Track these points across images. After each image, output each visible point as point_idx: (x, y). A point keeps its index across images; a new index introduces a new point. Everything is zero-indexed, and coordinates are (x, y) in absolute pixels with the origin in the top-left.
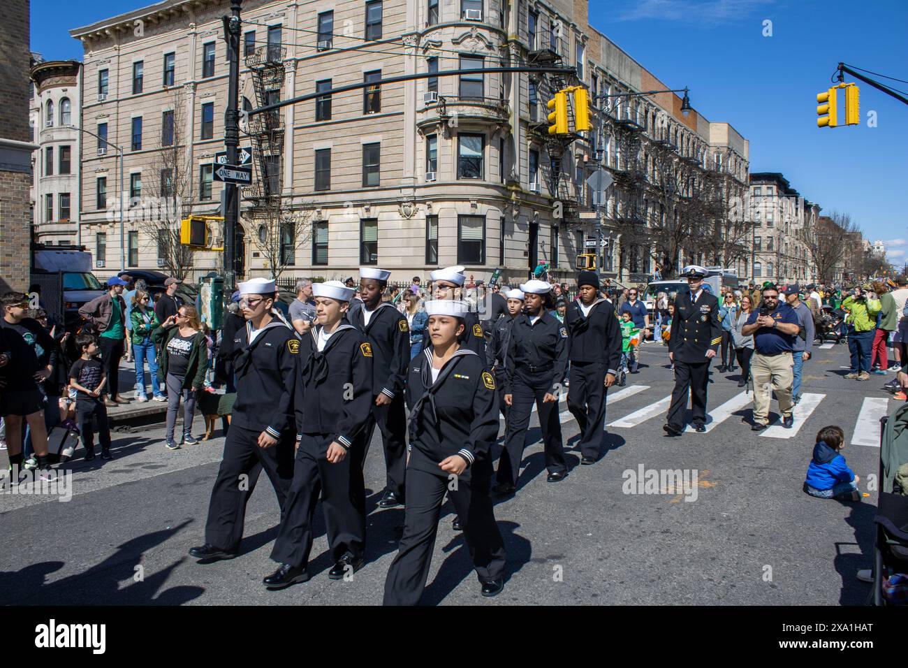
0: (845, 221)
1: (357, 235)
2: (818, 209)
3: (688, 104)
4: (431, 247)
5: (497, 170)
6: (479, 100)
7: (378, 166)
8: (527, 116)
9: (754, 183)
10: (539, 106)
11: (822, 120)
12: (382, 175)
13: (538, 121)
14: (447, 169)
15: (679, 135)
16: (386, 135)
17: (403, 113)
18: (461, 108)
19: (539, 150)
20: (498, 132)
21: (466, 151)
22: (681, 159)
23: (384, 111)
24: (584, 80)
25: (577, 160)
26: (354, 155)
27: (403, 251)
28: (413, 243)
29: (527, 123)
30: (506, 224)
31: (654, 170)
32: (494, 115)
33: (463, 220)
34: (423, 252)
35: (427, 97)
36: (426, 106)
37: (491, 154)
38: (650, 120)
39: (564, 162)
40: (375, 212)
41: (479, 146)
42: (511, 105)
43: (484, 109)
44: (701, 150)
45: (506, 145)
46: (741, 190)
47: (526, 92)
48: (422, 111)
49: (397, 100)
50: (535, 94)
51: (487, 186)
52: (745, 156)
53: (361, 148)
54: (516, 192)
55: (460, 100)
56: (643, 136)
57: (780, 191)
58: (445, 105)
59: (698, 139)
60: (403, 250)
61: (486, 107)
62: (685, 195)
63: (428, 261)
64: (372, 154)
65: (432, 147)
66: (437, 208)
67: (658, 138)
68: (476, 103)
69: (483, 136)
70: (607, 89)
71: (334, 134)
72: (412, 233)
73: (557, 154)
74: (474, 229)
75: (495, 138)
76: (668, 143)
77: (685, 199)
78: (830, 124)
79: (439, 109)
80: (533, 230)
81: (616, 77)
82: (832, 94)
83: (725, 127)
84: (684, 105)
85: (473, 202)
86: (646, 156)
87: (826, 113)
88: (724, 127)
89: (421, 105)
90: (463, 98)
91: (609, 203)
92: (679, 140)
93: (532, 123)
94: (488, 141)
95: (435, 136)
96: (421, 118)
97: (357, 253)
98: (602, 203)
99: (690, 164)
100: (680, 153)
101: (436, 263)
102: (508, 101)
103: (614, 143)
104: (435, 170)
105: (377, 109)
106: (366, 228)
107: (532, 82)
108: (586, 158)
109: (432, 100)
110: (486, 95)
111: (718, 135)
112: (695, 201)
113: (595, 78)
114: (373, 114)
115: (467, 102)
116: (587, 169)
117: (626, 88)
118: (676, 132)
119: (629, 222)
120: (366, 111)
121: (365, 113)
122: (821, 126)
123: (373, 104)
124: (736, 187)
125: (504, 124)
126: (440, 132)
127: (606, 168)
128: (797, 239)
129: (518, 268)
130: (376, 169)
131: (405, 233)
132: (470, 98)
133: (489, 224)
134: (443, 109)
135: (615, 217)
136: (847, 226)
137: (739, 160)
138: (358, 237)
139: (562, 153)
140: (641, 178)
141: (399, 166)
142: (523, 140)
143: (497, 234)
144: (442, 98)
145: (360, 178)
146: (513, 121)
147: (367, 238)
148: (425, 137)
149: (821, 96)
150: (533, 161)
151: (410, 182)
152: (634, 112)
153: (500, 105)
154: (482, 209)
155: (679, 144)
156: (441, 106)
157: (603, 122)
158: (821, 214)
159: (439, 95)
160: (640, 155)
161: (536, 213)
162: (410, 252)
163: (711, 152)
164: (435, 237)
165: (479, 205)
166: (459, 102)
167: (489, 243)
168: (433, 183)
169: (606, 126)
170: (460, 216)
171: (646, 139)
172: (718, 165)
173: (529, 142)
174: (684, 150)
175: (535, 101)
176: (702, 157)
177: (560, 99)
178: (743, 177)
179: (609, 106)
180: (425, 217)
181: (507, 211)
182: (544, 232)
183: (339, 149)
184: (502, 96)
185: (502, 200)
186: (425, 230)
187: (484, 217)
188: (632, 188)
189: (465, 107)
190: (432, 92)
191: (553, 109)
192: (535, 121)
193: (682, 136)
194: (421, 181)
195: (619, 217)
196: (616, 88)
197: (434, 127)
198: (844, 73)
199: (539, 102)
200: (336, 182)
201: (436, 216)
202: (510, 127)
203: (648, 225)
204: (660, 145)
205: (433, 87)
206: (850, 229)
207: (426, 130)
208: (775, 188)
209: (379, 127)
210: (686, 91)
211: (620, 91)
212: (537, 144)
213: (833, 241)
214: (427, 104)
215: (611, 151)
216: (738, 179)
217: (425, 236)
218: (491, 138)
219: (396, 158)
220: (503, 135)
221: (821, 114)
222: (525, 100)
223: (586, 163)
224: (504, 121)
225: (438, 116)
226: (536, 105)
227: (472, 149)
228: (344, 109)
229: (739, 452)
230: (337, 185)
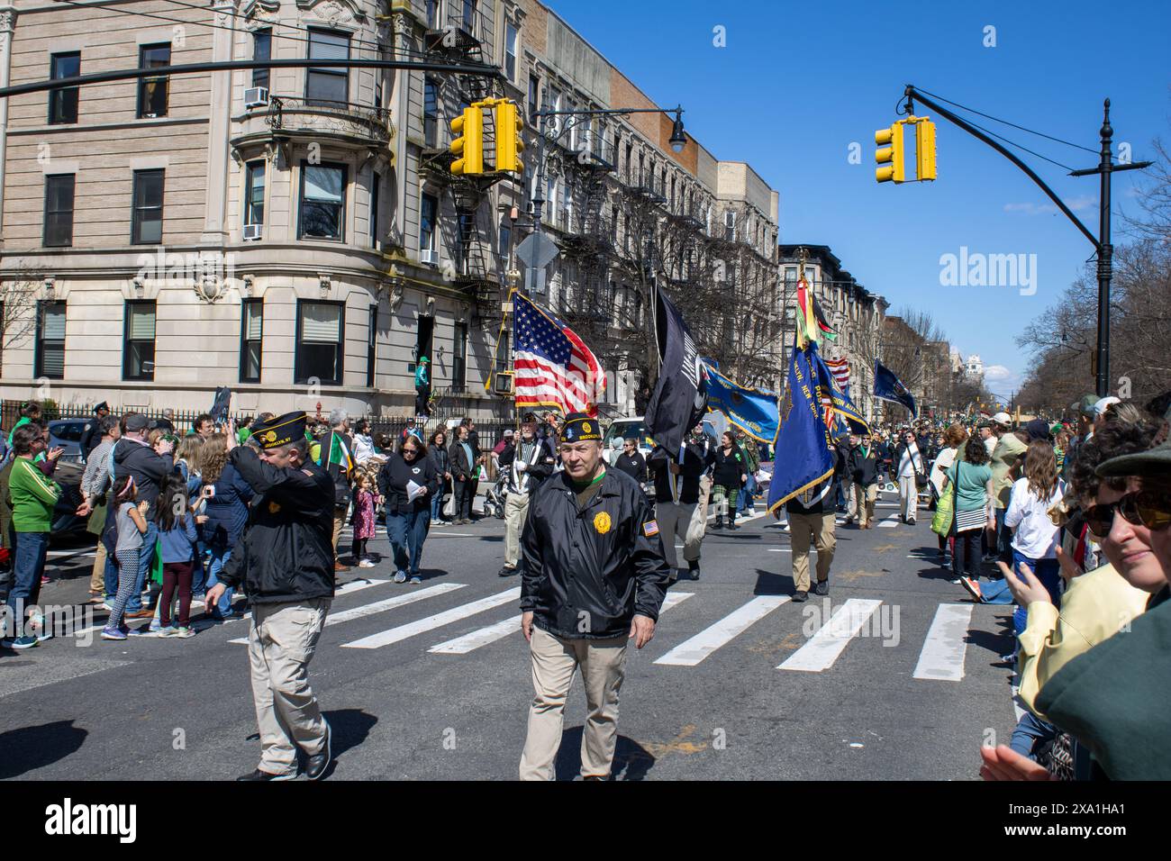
0: (923, 325)
1: (119, 328)
2: (883, 304)
3: (682, 133)
4: (250, 352)
5: (366, 226)
6: (339, 106)
7: (161, 210)
8: (419, 137)
9: (786, 260)
10: (440, 122)
11: (883, 171)
12: (167, 226)
13: (439, 146)
14: (282, 221)
15: (668, 179)
16: (176, 157)
17: (207, 121)
18: (308, 118)
19: (438, 195)
20: (370, 162)
21: (313, 191)
22: (671, 218)
23: (173, 115)
24: (516, 83)
25: (501, 215)
26: (117, 188)
27: (201, 359)
28: (218, 343)
29: (420, 149)
30: (380, 318)
31: (627, 236)
32: (364, 133)
33: (306, 308)
34: (235, 360)
35: (250, 95)
36: (249, 111)
37: (358, 198)
38: (622, 153)
39: (479, 217)
40: (151, 288)
41: (338, 183)
42: (394, 117)
43: (347, 123)
44: (704, 205)
45: (382, 184)
46: (765, 270)
47: (419, 98)
48: (241, 120)
49: (196, 98)
50: (435, 101)
51: (349, 253)
52: (773, 216)
53: (131, 176)
54: (398, 264)
55: (307, 104)
56: (611, 179)
57: (826, 274)
58: (280, 112)
59: (699, 186)
60: (200, 356)
61: (352, 119)
62: (676, 277)
63: (244, 377)
64: (149, 187)
65: (256, 183)
66: (261, 286)
67: (635, 183)
68: (335, 111)
69: (344, 168)
70: (555, 98)
71: (82, 149)
72: (217, 328)
73: (468, 203)
74: (325, 324)
75: (364, 171)
76: (652, 192)
77: (674, 283)
78: (896, 178)
79: (270, 118)
80: (426, 327)
81: (570, 81)
82: (897, 131)
83: (743, 167)
84: (674, 133)
85: (324, 279)
86: (615, 211)
87: (889, 160)
88: (741, 169)
89: (240, 109)
90: (311, 101)
91: (553, 287)
92: (668, 187)
93: (429, 150)
94: (352, 175)
95: (262, 164)
96: (239, 130)
97: (118, 358)
98: (541, 288)
99: (686, 227)
100: (669, 209)
101: (258, 380)
102: (388, 112)
103: (562, 189)
104: (260, 221)
105: (162, 111)
106: (135, 316)
107: (430, 81)
108: (514, 214)
109: (259, 101)
110: (353, 98)
111: (730, 182)
112: (690, 286)
113: (534, 80)
114: (154, 118)
115: (318, 109)
116: (515, 231)
117: (587, 99)
118: (664, 174)
119: (583, 318)
120: (141, 112)
121: (139, 116)
122: (881, 180)
123: (154, 101)
124: (757, 266)
125: (380, 149)
126: (271, 157)
127: (549, 229)
128: (852, 352)
129: (398, 391)
130: (157, 215)
131: (204, 328)
132: (323, 103)
133: (350, 315)
134: (277, 118)
135: (562, 309)
136: (926, 332)
137: (762, 222)
138: (121, 331)
139: (476, 202)
140: (606, 248)
141: (198, 211)
142: (412, 177)
143: (364, 333)
144: (275, 99)
145: (127, 228)
146: (397, 145)
147: (137, 334)
148: (244, 165)
149: (882, 134)
150: (428, 214)
151: (216, 240)
152: (597, 139)
153: (375, 117)
154: (339, 291)
155: (668, 195)
156: (274, 113)
157: (545, 152)
158: (889, 312)
159: (272, 93)
160: (605, 210)
161: (430, 299)
162: (213, 360)
163: (719, 210)
164: (257, 336)
165: (334, 284)
166: (305, 108)
167: (349, 348)
168: (256, 243)
169: (550, 160)
170: (301, 302)
171: (615, 183)
172: (729, 232)
173: (423, 182)
174: (676, 203)
175: (434, 114)
176: (705, 217)
177: (472, 116)
178: (768, 251)
179: (557, 128)
180: (240, 302)
181: (382, 295)
182: (444, 330)
183: (90, 176)
184: (378, 101)
185: (375, 277)
186: (239, 323)
187: (341, 304)
188: (591, 261)
189: (315, 117)
190: (259, 88)
191: (460, 131)
192: (433, 146)
193: (673, 181)
194: (235, 239)
195: (567, 309)
196: (569, 99)
197: (260, 148)
198: (915, 101)
199: (440, 116)
200: (84, 232)
201: (260, 300)
202: (391, 155)
203: (616, 325)
204: (636, 195)
205: (261, 79)
206: (931, 336)
207: (247, 153)
208: (818, 268)
209: (164, 143)
210: (679, 112)
211: (575, 104)
212: (436, 185)
213: (905, 355)
214: (249, 107)
215: (557, 201)
216: (761, 253)
217: (239, 333)
218: (359, 172)
219: (192, 197)
220: (378, 167)
221: (882, 162)
222: (418, 110)
223: (514, 220)
224: (380, 143)
225: (268, 129)
226: (435, 120)
227: (325, 188)
228: (101, 106)
229: (744, 695)
230: (85, 240)
